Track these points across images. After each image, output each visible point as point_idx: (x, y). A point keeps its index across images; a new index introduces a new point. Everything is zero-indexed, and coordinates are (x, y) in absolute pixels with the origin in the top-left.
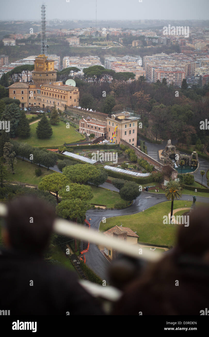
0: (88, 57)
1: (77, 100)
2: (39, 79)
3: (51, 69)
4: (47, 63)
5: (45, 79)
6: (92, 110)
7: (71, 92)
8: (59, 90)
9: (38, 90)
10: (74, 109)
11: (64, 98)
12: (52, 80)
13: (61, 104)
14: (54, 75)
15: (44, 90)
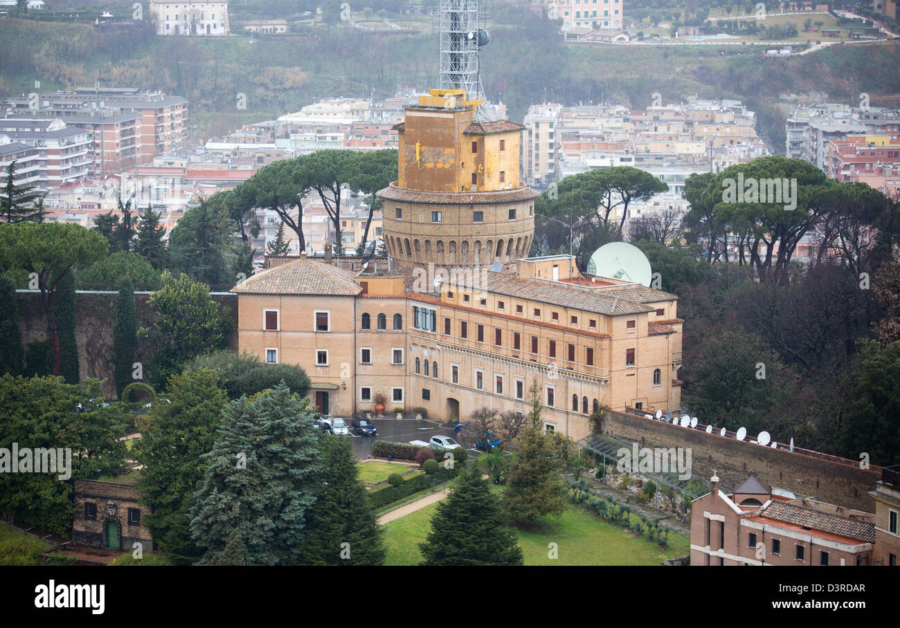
0: (677, 109)
1: (669, 374)
2: (427, 242)
3: (502, 180)
4: (475, 139)
5: (466, 242)
6: (772, 440)
7: (631, 324)
8: (559, 311)
9: (420, 306)
10: (654, 431)
11: (590, 361)
12: (505, 245)
13: (571, 400)
14: (518, 213)
15: (456, 308)
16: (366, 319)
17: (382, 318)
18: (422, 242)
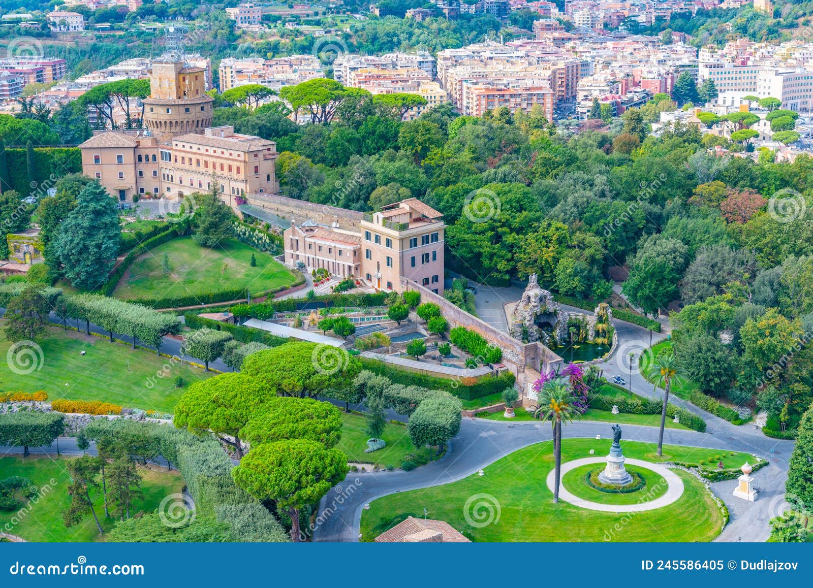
2: (165, 122)
3: (197, 93)
4: (184, 76)
5: (182, 122)
7: (256, 156)
8: (225, 151)
9: (164, 150)
10: (268, 201)
11: (239, 172)
12: (200, 123)
13: (231, 189)
14: (205, 108)
15: (179, 151)
16: (140, 157)
17: (147, 156)
18: (163, 122)
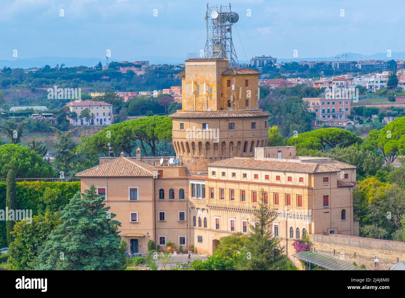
3: (247, 105)
4: (229, 79)
5: (224, 143)
7: (326, 180)
8: (281, 175)
9: (195, 182)
10: (341, 244)
11: (300, 204)
12: (249, 145)
14: (257, 125)
16: (162, 192)
17: (172, 192)
